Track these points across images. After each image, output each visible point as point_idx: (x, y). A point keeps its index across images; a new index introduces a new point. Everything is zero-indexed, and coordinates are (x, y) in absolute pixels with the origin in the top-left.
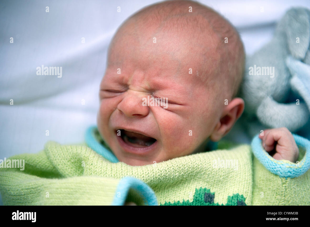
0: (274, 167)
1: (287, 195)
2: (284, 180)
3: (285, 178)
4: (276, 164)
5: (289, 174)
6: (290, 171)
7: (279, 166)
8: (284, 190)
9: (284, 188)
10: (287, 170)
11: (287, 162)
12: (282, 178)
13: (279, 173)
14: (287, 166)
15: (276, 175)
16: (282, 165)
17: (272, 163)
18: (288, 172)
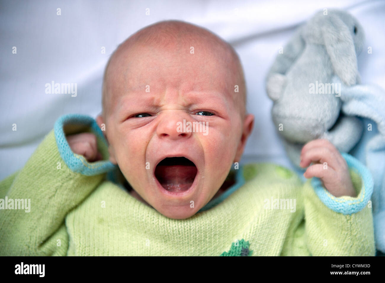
0: (336, 206)
1: (353, 230)
2: (348, 217)
3: (349, 215)
4: (338, 203)
5: (353, 211)
6: (353, 208)
7: (341, 205)
8: (350, 226)
9: (349, 224)
10: (350, 207)
11: (349, 199)
12: (346, 216)
13: (342, 211)
14: (350, 204)
15: (339, 213)
16: (344, 203)
17: (333, 202)
18: (351, 210)
